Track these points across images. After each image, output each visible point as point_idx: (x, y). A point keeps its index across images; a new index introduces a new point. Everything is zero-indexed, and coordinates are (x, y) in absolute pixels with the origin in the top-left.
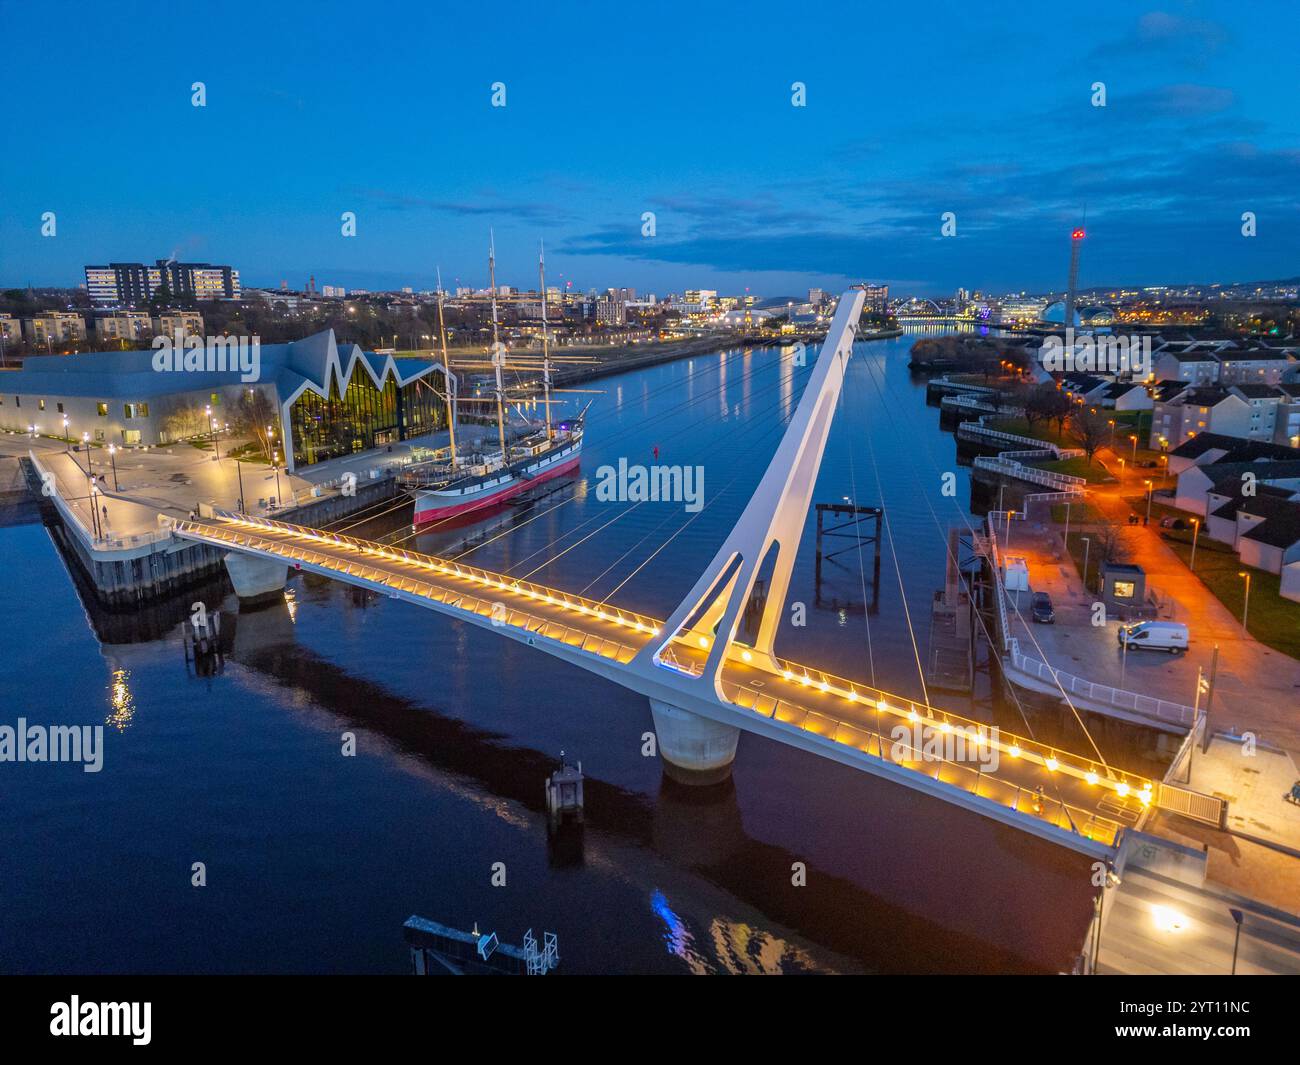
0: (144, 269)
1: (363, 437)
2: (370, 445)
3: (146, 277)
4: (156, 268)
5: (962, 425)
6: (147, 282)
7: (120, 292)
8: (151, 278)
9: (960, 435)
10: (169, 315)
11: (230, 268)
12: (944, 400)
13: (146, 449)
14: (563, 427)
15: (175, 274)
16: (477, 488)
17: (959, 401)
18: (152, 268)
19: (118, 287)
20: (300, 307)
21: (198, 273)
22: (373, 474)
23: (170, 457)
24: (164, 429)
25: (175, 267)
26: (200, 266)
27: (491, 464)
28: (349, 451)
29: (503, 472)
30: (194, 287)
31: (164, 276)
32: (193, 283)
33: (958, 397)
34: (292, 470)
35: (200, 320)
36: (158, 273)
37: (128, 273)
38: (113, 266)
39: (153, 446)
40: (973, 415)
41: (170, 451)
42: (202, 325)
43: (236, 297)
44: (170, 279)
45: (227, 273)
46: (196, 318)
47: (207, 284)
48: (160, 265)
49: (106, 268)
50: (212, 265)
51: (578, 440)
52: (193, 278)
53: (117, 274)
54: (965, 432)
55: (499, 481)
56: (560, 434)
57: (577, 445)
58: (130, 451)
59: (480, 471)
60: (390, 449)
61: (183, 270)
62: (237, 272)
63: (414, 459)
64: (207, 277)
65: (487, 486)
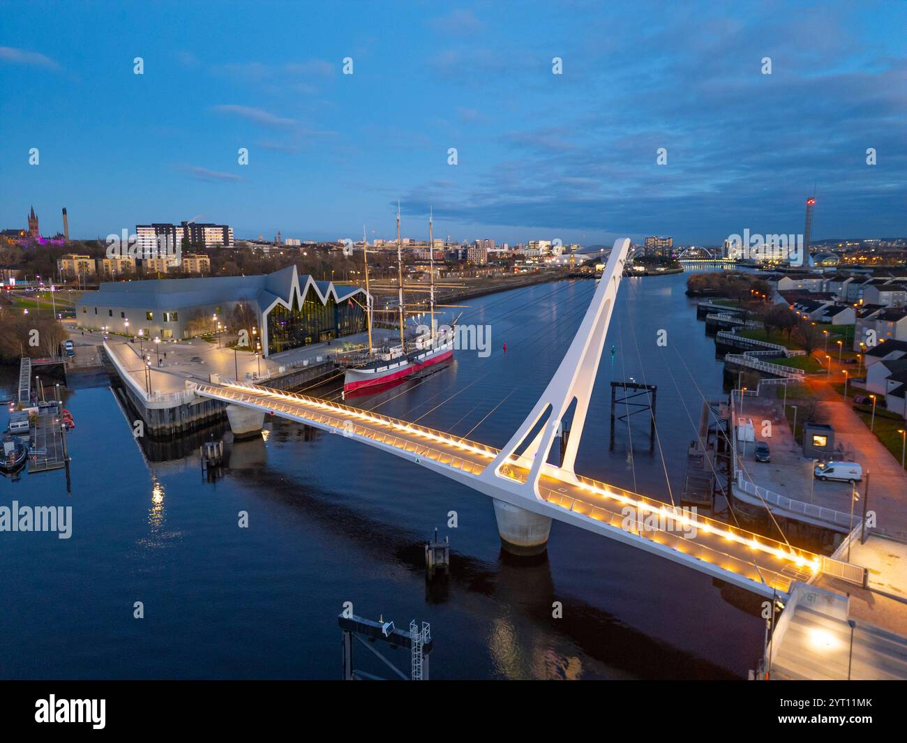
0: (174, 227)
1: (312, 335)
2: (316, 341)
3: (174, 232)
4: (181, 227)
5: (719, 333)
6: (175, 236)
8: (178, 234)
9: (718, 340)
10: (189, 257)
11: (227, 227)
12: (708, 316)
13: (175, 342)
15: (193, 231)
16: (385, 368)
17: (720, 317)
18: (178, 227)
20: (271, 252)
21: (207, 230)
22: (319, 359)
23: (189, 346)
24: (186, 329)
25: (193, 226)
26: (209, 226)
27: (395, 353)
28: (303, 344)
29: (402, 358)
30: (205, 240)
31: (186, 233)
32: (204, 236)
33: (719, 315)
34: (267, 355)
35: (208, 260)
36: (182, 230)
37: (162, 229)
38: (154, 225)
39: (180, 340)
40: (727, 327)
41: (190, 343)
42: (209, 263)
43: (231, 246)
44: (190, 234)
45: (225, 229)
46: (205, 259)
47: (212, 237)
48: (184, 225)
49: (150, 227)
50: (216, 224)
52: (204, 233)
53: (156, 230)
54: (721, 338)
55: (400, 364)
58: (165, 342)
59: (387, 357)
60: (329, 344)
61: (198, 228)
62: (232, 229)
63: (345, 350)
64: (213, 232)
65: (392, 367)
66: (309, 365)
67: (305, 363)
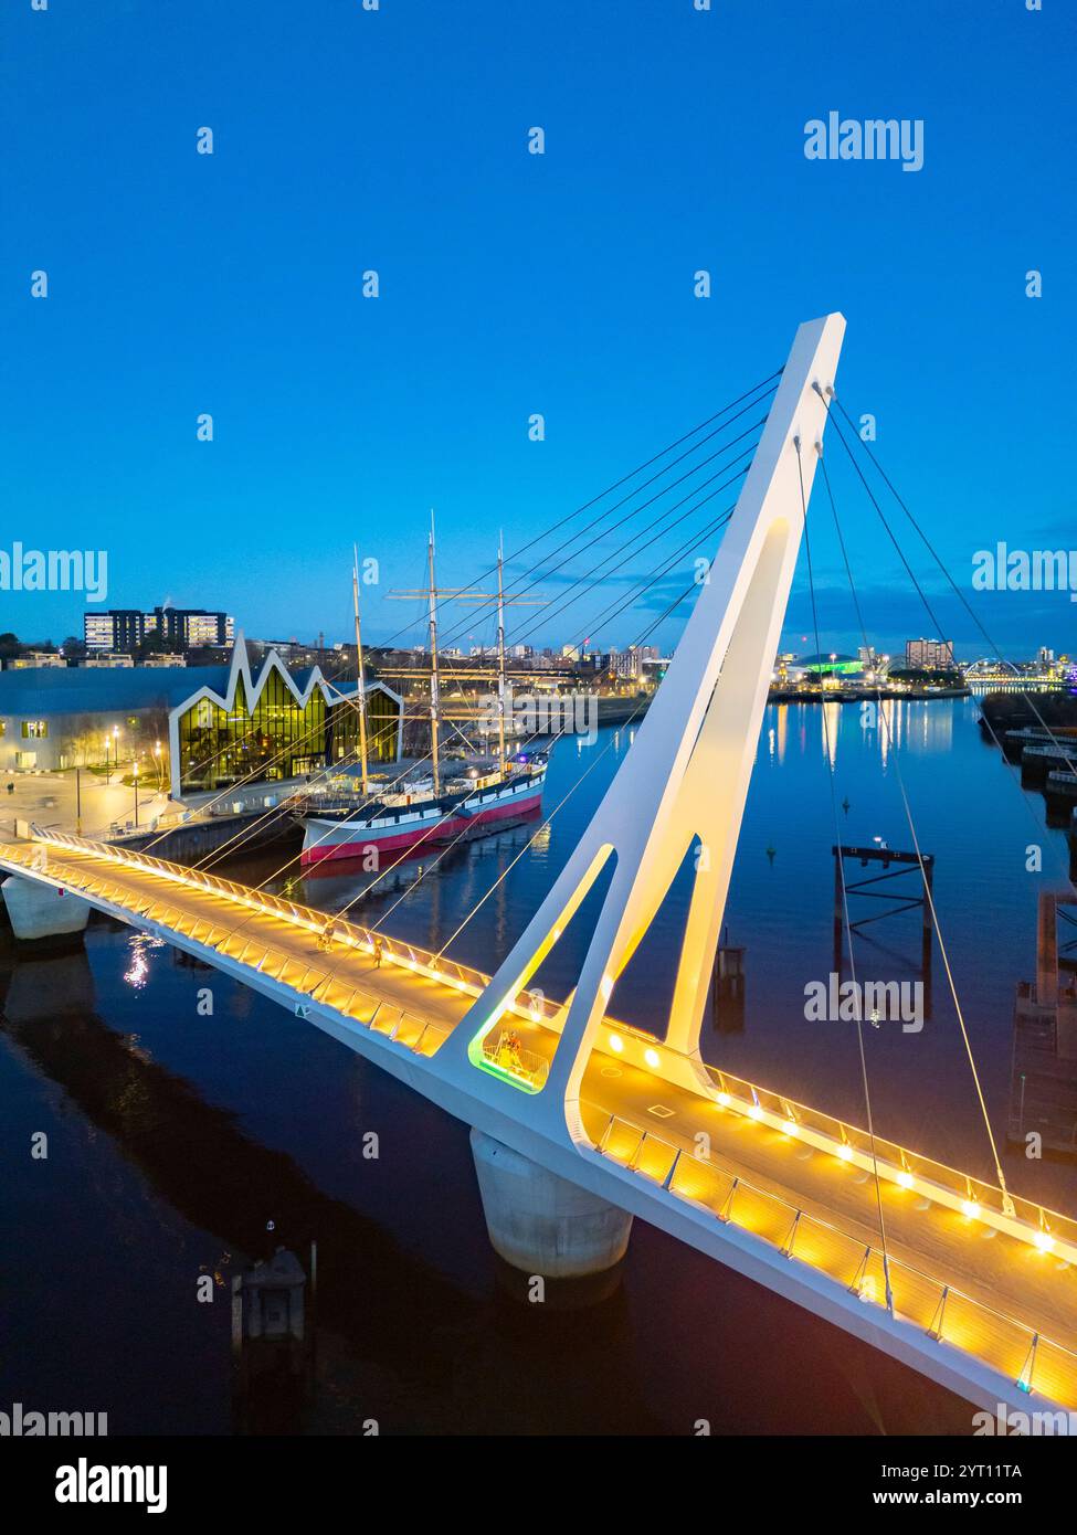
0: (142, 616)
2: (288, 775)
3: (142, 624)
4: (153, 615)
6: (142, 628)
7: (115, 639)
8: (147, 625)
9: (1049, 788)
11: (225, 615)
13: (38, 773)
14: (522, 759)
15: (171, 622)
16: (390, 821)
17: (1044, 751)
18: (149, 615)
19: (115, 634)
21: (193, 619)
22: (269, 803)
25: (170, 612)
26: (196, 613)
28: (261, 779)
29: (430, 805)
30: (188, 634)
31: (160, 623)
32: (188, 629)
34: (178, 795)
35: (184, 662)
36: (154, 620)
37: (124, 619)
38: (112, 613)
39: (47, 771)
41: (65, 776)
42: (183, 666)
44: (166, 625)
45: (221, 618)
46: (179, 661)
47: (200, 631)
48: (158, 613)
49: (105, 615)
50: (208, 611)
51: (539, 775)
52: (188, 624)
53: (115, 621)
54: (1054, 783)
55: (422, 815)
56: (519, 768)
57: (537, 781)
59: (401, 801)
60: (308, 779)
61: (179, 617)
62: (232, 620)
63: (329, 788)
64: (202, 623)
65: (404, 819)
66: (245, 810)
67: (237, 808)
